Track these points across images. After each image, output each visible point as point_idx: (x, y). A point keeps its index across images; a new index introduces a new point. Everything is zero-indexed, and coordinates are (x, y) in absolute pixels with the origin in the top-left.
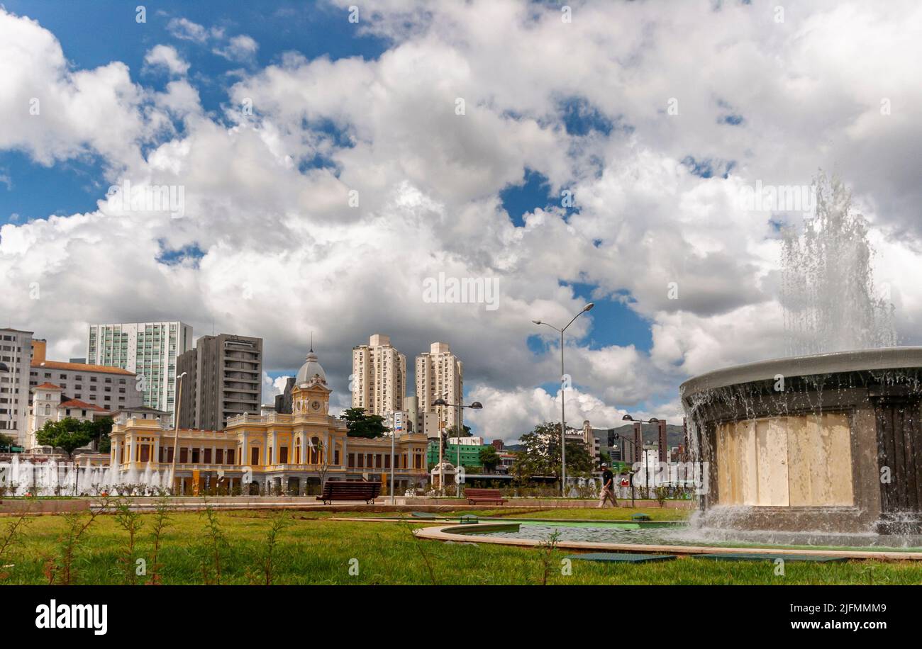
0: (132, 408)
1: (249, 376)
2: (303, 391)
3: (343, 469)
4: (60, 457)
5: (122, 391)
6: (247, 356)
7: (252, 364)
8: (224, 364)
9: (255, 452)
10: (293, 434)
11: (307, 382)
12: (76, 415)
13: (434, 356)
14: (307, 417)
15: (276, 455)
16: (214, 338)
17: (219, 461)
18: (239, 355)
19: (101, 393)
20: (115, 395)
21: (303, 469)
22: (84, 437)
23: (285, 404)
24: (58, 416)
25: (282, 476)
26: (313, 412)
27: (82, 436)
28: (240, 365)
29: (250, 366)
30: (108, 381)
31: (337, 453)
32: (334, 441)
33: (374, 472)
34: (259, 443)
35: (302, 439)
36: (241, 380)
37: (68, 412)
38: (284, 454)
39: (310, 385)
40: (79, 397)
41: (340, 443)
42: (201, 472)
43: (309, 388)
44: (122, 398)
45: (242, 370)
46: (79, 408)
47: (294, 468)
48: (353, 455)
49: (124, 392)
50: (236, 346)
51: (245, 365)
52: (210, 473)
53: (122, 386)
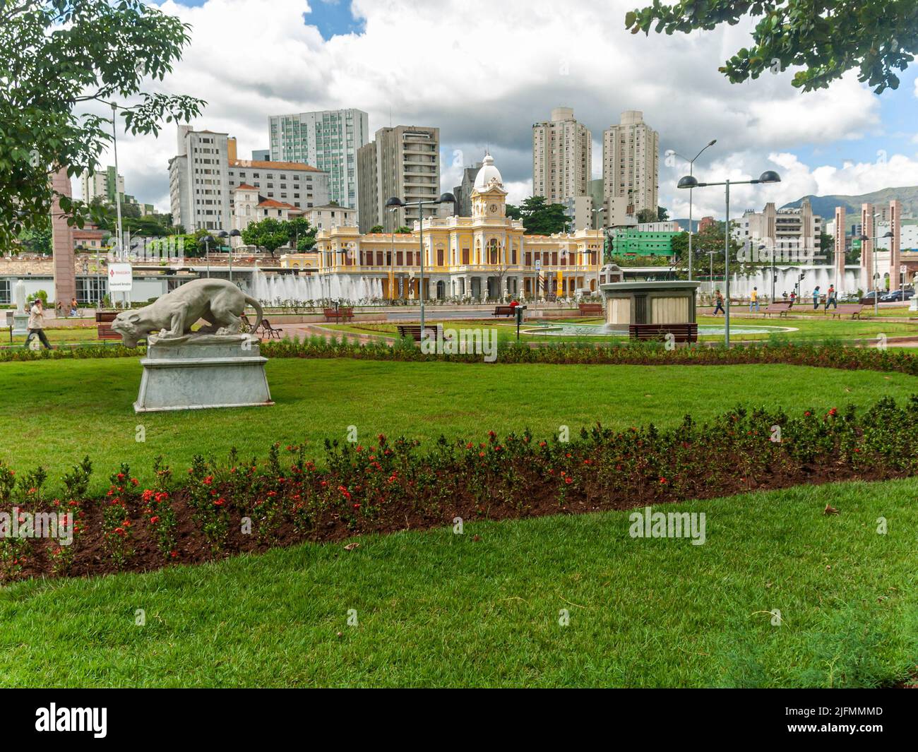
0: (321, 207)
1: (427, 169)
2: (482, 195)
3: (520, 269)
4: (264, 256)
5: (309, 188)
6: (424, 147)
7: (430, 156)
8: (403, 158)
9: (440, 253)
10: (473, 236)
11: (485, 186)
12: (273, 215)
13: (624, 128)
14: (486, 220)
15: (458, 257)
16: (392, 130)
17: (410, 263)
18: (417, 147)
19: (290, 191)
20: (303, 192)
21: (483, 269)
22: (284, 237)
23: (463, 196)
24: (259, 217)
25: (464, 276)
26: (491, 214)
27: (282, 236)
28: (418, 158)
29: (428, 159)
30: (296, 178)
31: (514, 252)
32: (511, 241)
33: (550, 270)
34: (443, 245)
35: (481, 241)
36: (419, 174)
37: (266, 212)
38: (466, 255)
39: (488, 189)
40: (272, 196)
41: (517, 242)
42: (395, 274)
43: (487, 192)
44: (310, 195)
45: (421, 164)
46: (275, 208)
47: (475, 268)
48: (530, 253)
49: (311, 189)
50: (414, 138)
51: (423, 158)
52: (402, 274)
53: (309, 183)
